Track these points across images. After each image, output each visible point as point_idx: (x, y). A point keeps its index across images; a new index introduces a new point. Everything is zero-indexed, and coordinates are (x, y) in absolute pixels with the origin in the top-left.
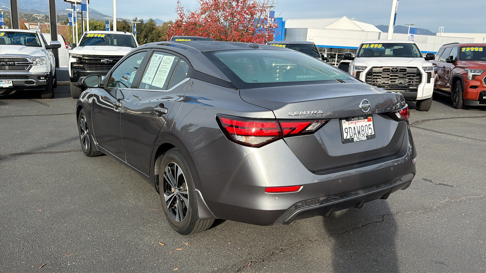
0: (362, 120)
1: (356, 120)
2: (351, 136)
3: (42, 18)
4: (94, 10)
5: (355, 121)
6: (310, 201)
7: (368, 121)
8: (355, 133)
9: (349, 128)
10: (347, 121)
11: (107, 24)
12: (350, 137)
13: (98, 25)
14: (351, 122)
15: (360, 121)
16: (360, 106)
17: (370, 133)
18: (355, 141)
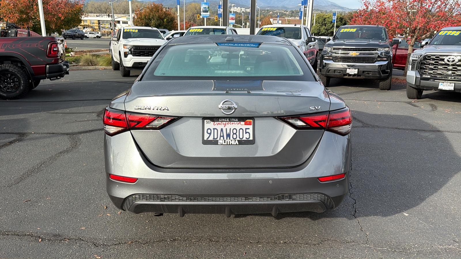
0: (236, 123)
1: (225, 121)
2: (216, 137)
3: (289, 13)
4: (333, 3)
5: (224, 123)
6: (148, 195)
7: (245, 124)
8: (222, 135)
9: (214, 129)
10: (213, 122)
11: (334, 16)
12: (214, 138)
13: (328, 17)
14: (218, 123)
15: (233, 123)
16: (220, 107)
17: (246, 138)
18: (219, 144)
